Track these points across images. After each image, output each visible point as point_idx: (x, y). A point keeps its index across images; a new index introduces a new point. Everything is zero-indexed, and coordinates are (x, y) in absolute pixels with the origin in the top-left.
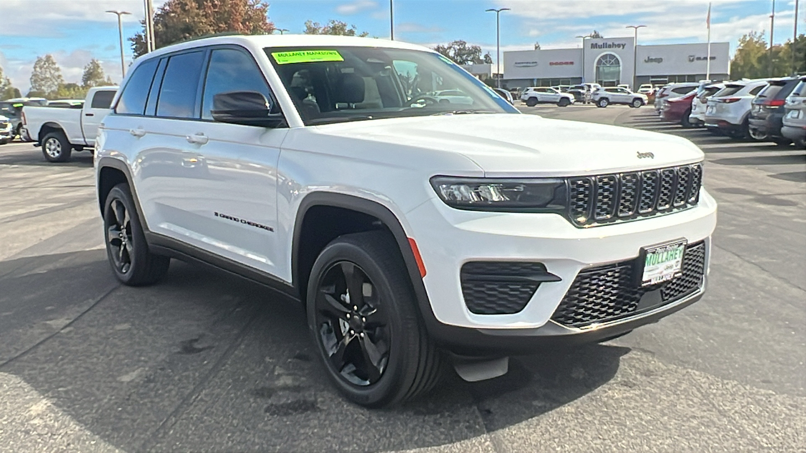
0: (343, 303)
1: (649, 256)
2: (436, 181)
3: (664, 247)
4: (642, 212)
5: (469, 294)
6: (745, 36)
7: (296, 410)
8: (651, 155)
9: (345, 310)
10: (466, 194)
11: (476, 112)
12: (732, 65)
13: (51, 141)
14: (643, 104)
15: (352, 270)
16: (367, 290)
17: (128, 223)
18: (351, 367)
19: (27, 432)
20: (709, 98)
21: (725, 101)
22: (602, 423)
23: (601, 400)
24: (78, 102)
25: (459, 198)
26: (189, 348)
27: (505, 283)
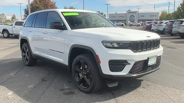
0: (81, 70)
1: (149, 59)
2: (103, 42)
3: (153, 57)
4: (148, 49)
5: (110, 67)
6: (163, 11)
7: (69, 93)
8: (150, 37)
9: (81, 71)
10: (109, 45)
11: (109, 27)
12: (160, 17)
13: (5, 33)
14: (140, 26)
15: (83, 62)
16: (86, 67)
17: (28, 52)
18: (82, 84)
19: (8, 99)
20: (156, 25)
21: (159, 25)
22: (139, 96)
23: (138, 91)
24: (11, 24)
25: (108, 46)
26: (43, 80)
27: (118, 65)
